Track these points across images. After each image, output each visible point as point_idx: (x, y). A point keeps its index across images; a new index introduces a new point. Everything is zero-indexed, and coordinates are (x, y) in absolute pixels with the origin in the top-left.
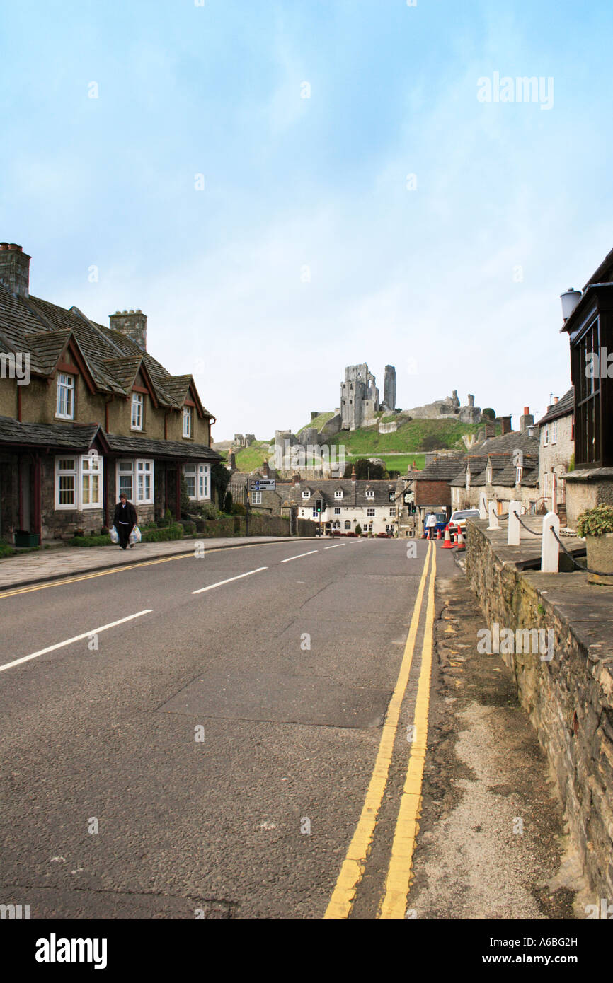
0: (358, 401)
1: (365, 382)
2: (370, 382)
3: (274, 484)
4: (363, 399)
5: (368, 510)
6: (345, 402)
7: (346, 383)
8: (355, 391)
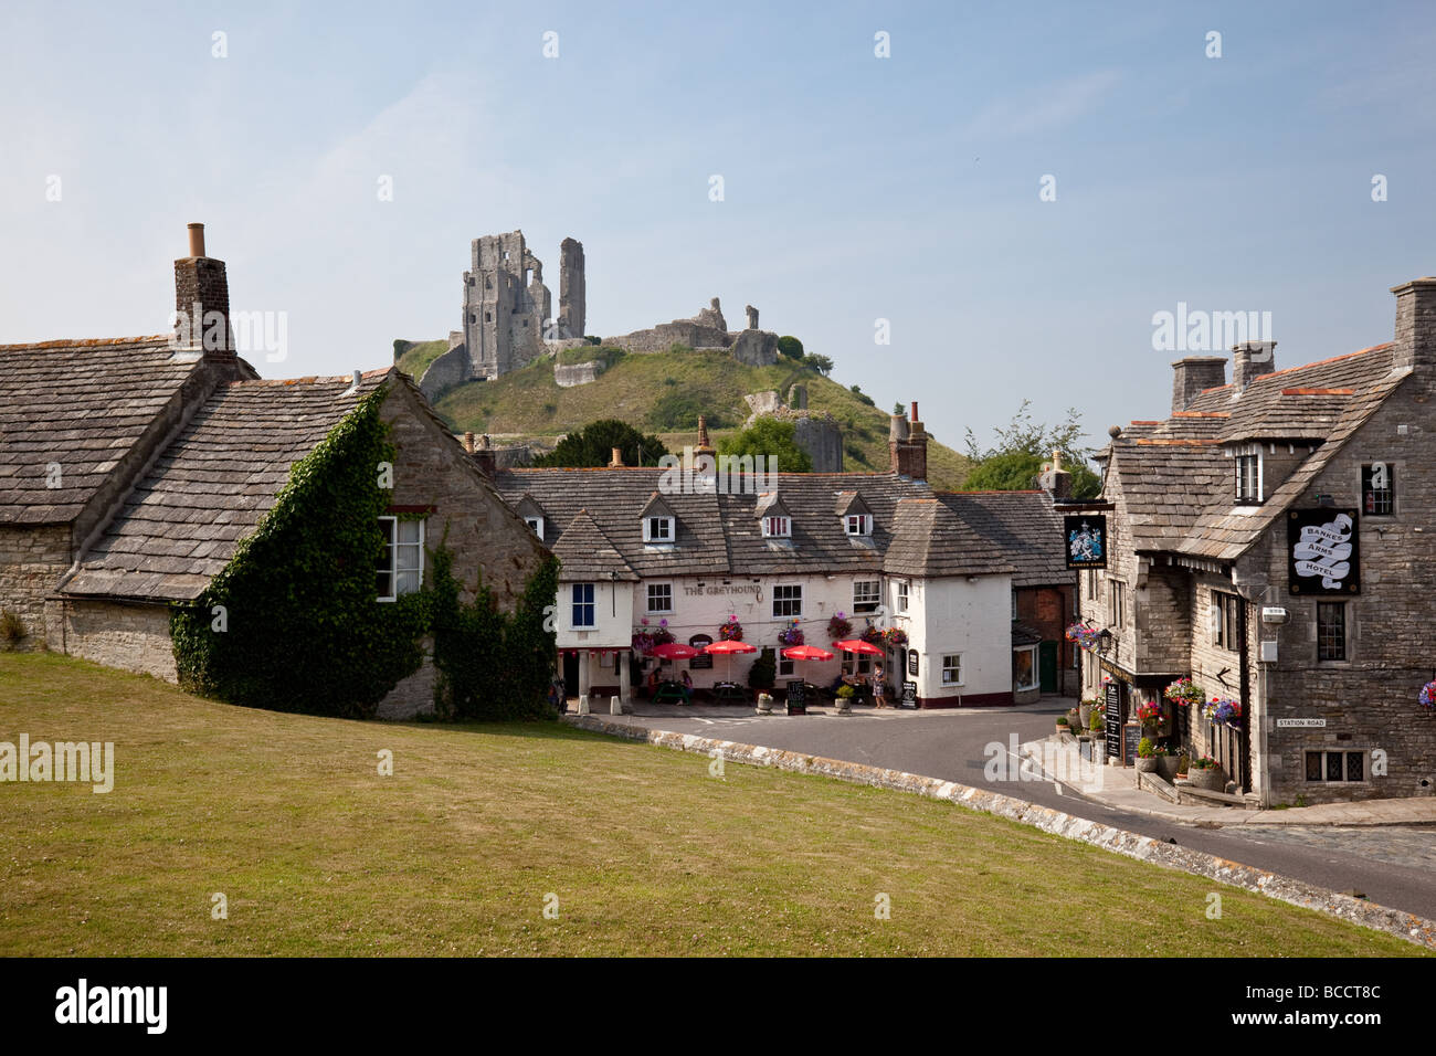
0: (503, 314)
1: (518, 273)
2: (530, 274)
4: (514, 312)
6: (474, 316)
7: (475, 276)
8: (496, 293)
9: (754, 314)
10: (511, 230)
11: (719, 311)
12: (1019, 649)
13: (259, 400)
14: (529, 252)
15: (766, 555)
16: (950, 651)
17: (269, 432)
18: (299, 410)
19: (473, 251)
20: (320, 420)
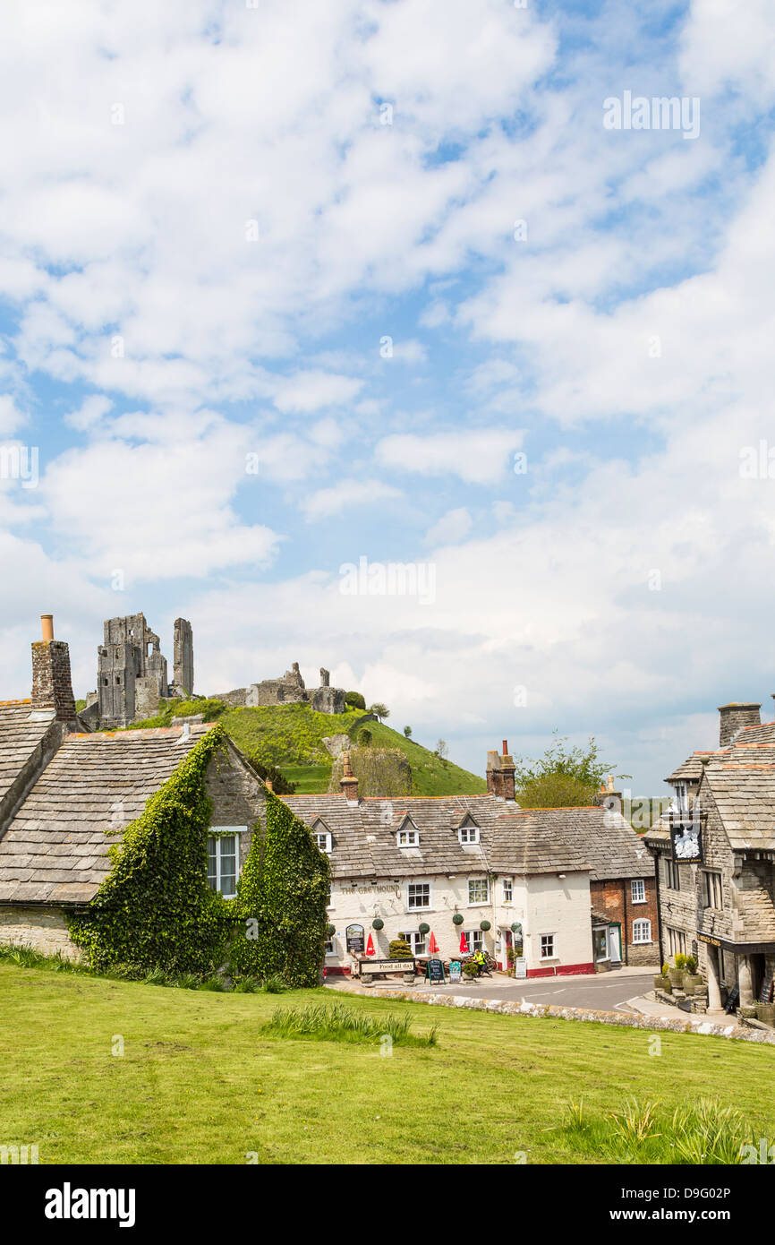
0: (129, 679)
1: (141, 646)
2: (151, 646)
4: (139, 676)
6: (106, 680)
7: (107, 649)
8: (124, 662)
9: (326, 675)
10: (134, 613)
11: (299, 674)
12: (597, 929)
13: (105, 748)
14: (150, 629)
15: (400, 861)
16: (547, 931)
17: (119, 772)
18: (142, 755)
19: (105, 629)
20: (162, 762)
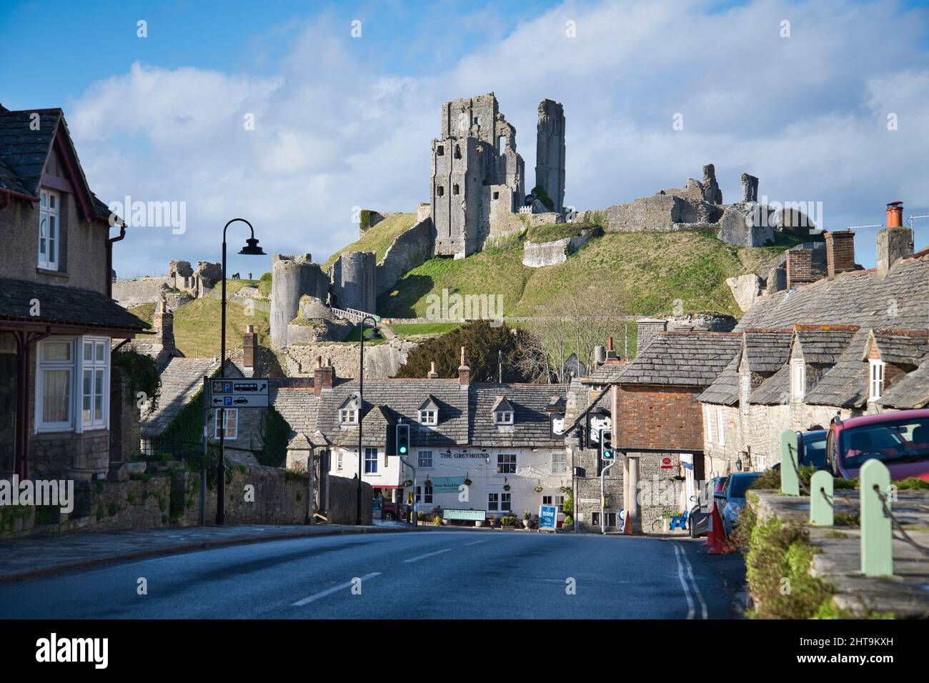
0: (472, 186)
1: (490, 141)
2: (504, 141)
3: (265, 391)
4: (487, 183)
5: (500, 458)
6: (442, 188)
8: (466, 163)
11: (715, 181)
14: (502, 117)
15: (494, 435)
19: (443, 115)
